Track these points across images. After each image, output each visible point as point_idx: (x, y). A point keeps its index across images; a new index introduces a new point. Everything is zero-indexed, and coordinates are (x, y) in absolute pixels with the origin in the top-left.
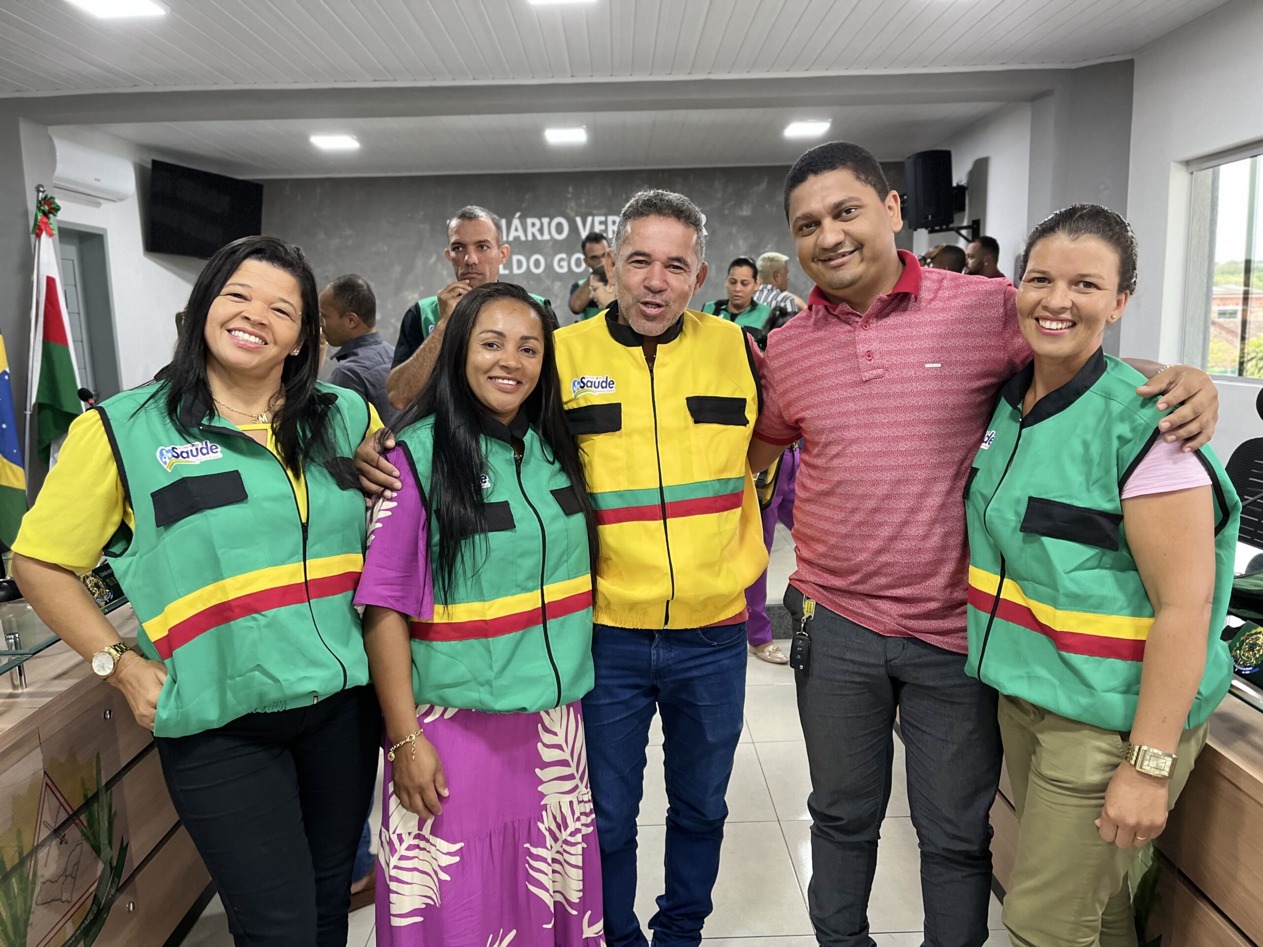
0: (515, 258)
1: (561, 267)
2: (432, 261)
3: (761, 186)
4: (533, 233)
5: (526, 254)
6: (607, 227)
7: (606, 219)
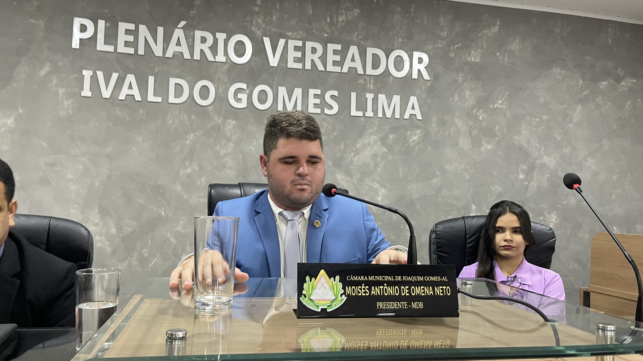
0: (173, 81)
1: (239, 100)
2: (43, 72)
3: (493, 29)
4: (202, 50)
5: (189, 78)
6: (304, 54)
7: (304, 44)
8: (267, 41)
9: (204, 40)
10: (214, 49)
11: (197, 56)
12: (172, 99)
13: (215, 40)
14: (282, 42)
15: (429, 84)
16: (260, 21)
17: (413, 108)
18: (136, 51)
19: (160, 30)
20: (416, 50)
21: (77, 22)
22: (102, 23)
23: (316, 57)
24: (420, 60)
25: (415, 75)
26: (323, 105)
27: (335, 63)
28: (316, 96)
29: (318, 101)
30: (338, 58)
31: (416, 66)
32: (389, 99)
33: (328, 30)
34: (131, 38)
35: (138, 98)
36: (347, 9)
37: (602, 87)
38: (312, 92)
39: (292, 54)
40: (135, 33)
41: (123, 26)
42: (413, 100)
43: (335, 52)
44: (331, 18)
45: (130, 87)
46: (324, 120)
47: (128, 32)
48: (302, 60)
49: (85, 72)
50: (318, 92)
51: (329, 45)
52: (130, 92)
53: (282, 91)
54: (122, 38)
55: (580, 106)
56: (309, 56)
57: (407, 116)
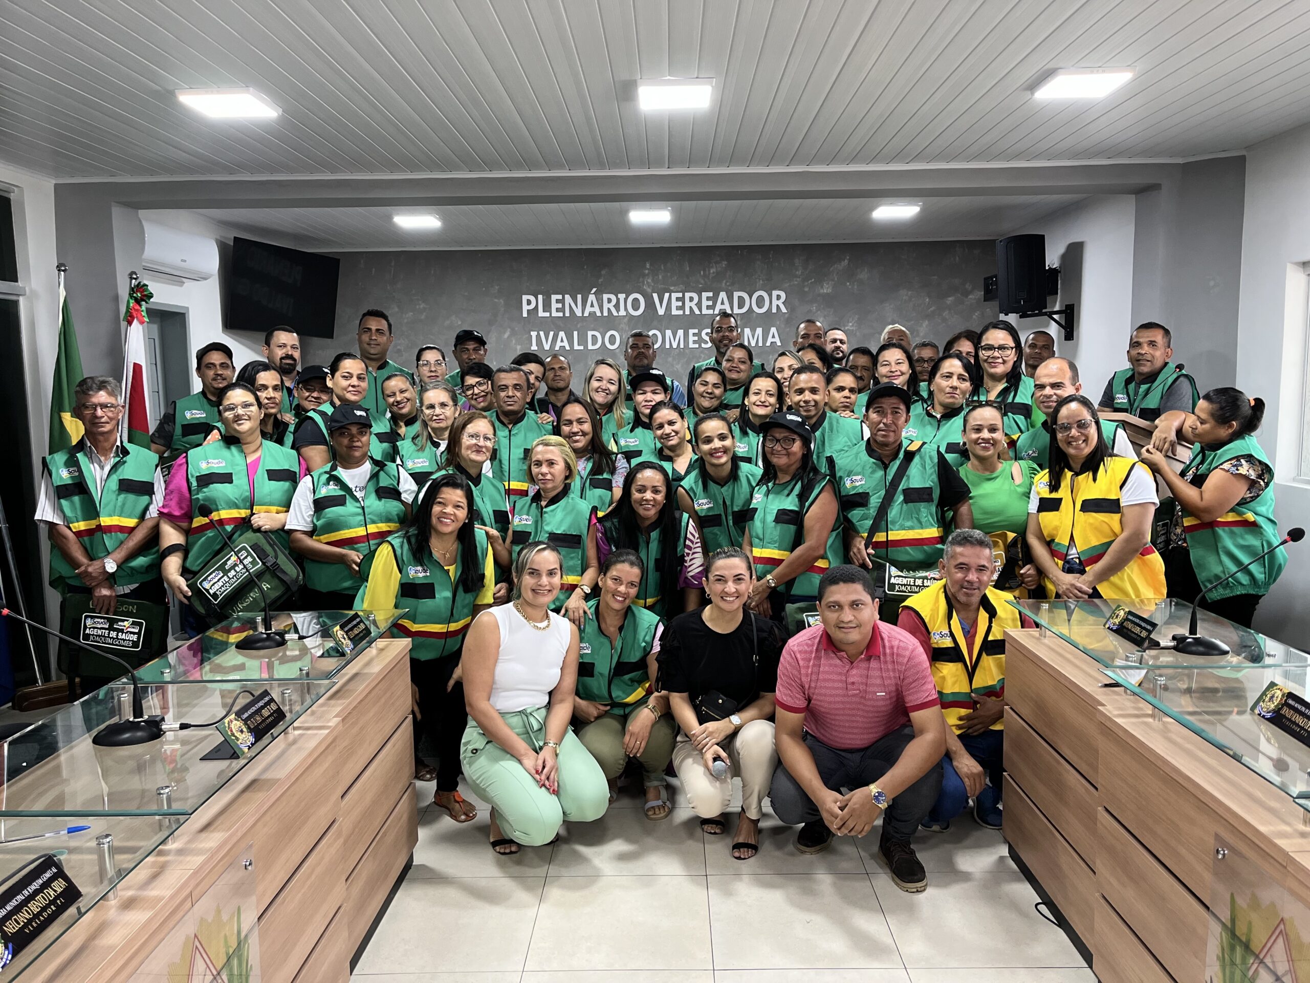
2: (506, 336)
3: (843, 263)
4: (609, 309)
5: (601, 330)
6: (684, 303)
7: (684, 295)
8: (655, 296)
9: (609, 301)
10: (617, 306)
11: (605, 314)
12: (590, 347)
13: (618, 300)
14: (667, 295)
15: (787, 316)
16: (649, 281)
17: (773, 337)
18: (564, 314)
19: (579, 297)
20: (775, 289)
21: (525, 298)
22: (540, 297)
23: (693, 304)
24: (778, 297)
25: (774, 310)
26: (701, 341)
27: (708, 307)
28: (694, 335)
29: (696, 338)
30: (710, 303)
31: (775, 302)
32: (753, 331)
33: (702, 282)
34: (560, 306)
35: (568, 348)
36: (716, 263)
37: (948, 302)
38: (691, 332)
39: (675, 304)
40: (562, 301)
41: (554, 297)
42: (773, 330)
43: (708, 299)
44: (704, 271)
45: (562, 341)
46: (702, 352)
47: (558, 301)
48: (682, 308)
49: (532, 333)
50: (696, 331)
51: (703, 294)
52: (562, 344)
53: (669, 333)
54: (554, 306)
55: (927, 322)
56: (688, 304)
57: (768, 344)
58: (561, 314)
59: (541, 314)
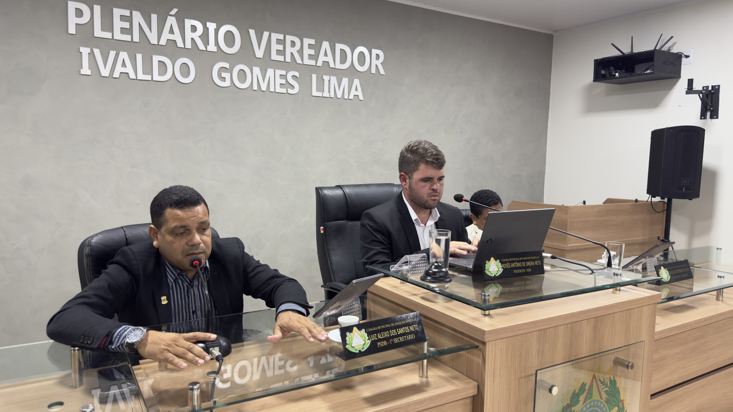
4: (192, 39)
6: (284, 47)
7: (285, 38)
8: (252, 34)
9: (194, 29)
10: (204, 37)
11: (189, 45)
12: (156, 77)
13: (206, 30)
14: (266, 34)
15: (384, 78)
16: (246, 12)
18: (132, 38)
19: (154, 17)
21: (72, 6)
22: (96, 8)
23: (295, 51)
24: (378, 57)
26: (287, 85)
27: (310, 57)
29: (282, 81)
30: (313, 52)
31: (375, 62)
34: (126, 25)
39: (275, 47)
40: (129, 19)
41: (117, 12)
43: (310, 46)
47: (123, 18)
48: (283, 53)
49: (82, 50)
50: (283, 72)
51: (305, 39)
54: (118, 24)
56: (289, 49)
57: (352, 97)
58: (128, 38)
59: (98, 32)
